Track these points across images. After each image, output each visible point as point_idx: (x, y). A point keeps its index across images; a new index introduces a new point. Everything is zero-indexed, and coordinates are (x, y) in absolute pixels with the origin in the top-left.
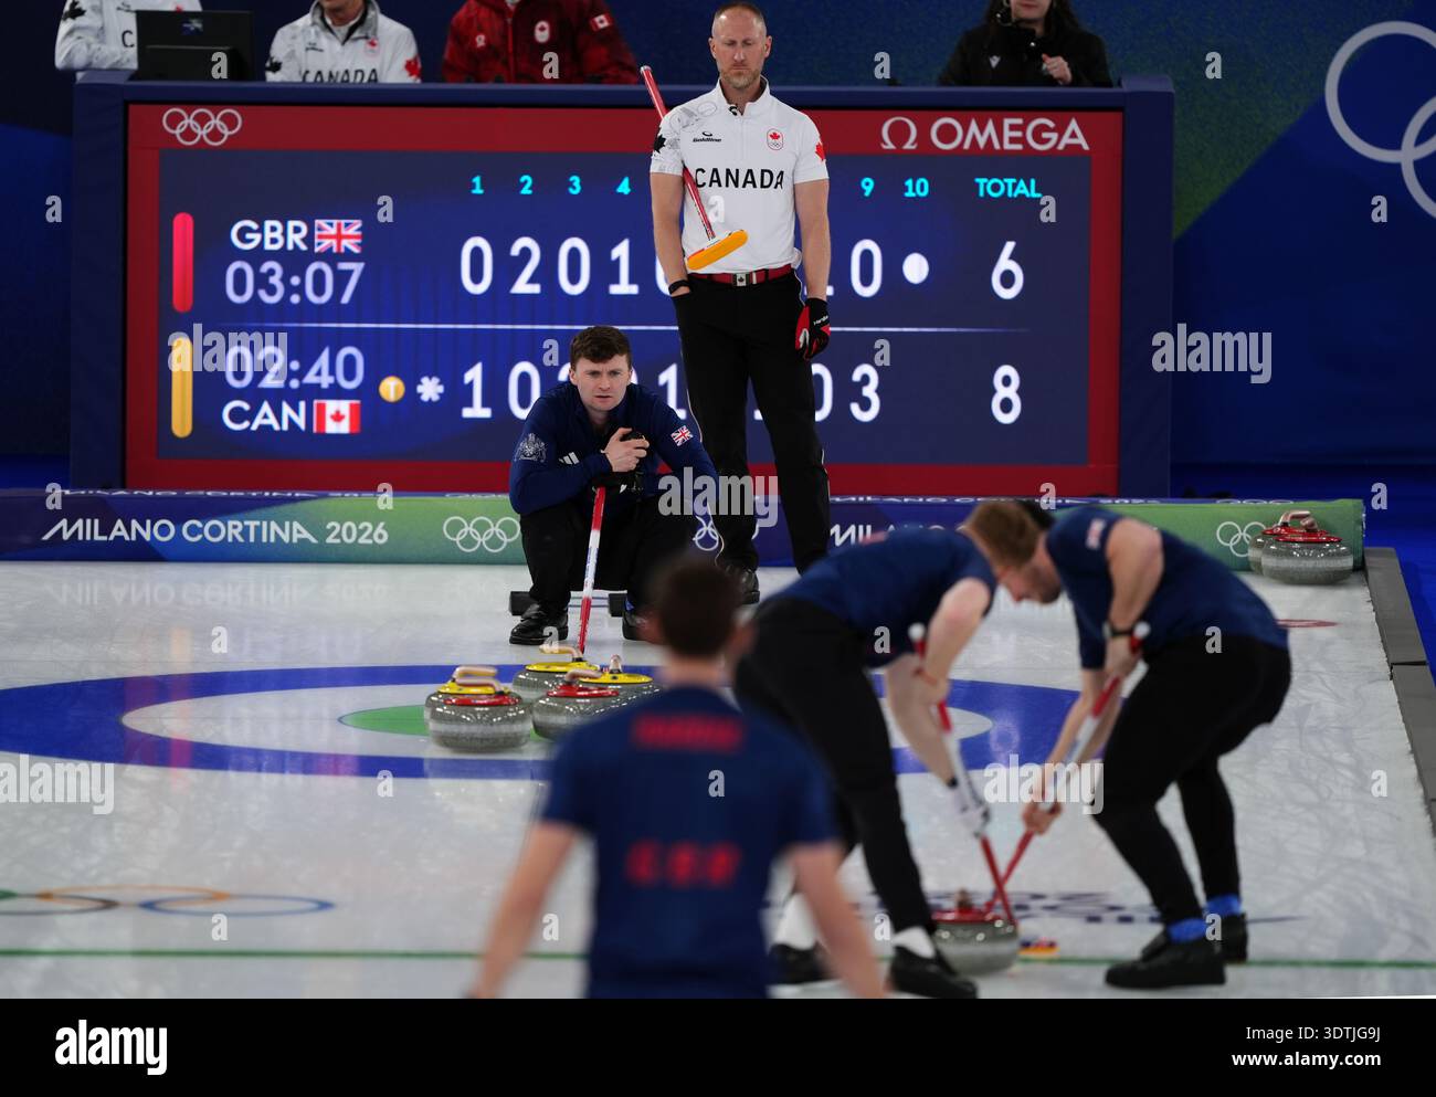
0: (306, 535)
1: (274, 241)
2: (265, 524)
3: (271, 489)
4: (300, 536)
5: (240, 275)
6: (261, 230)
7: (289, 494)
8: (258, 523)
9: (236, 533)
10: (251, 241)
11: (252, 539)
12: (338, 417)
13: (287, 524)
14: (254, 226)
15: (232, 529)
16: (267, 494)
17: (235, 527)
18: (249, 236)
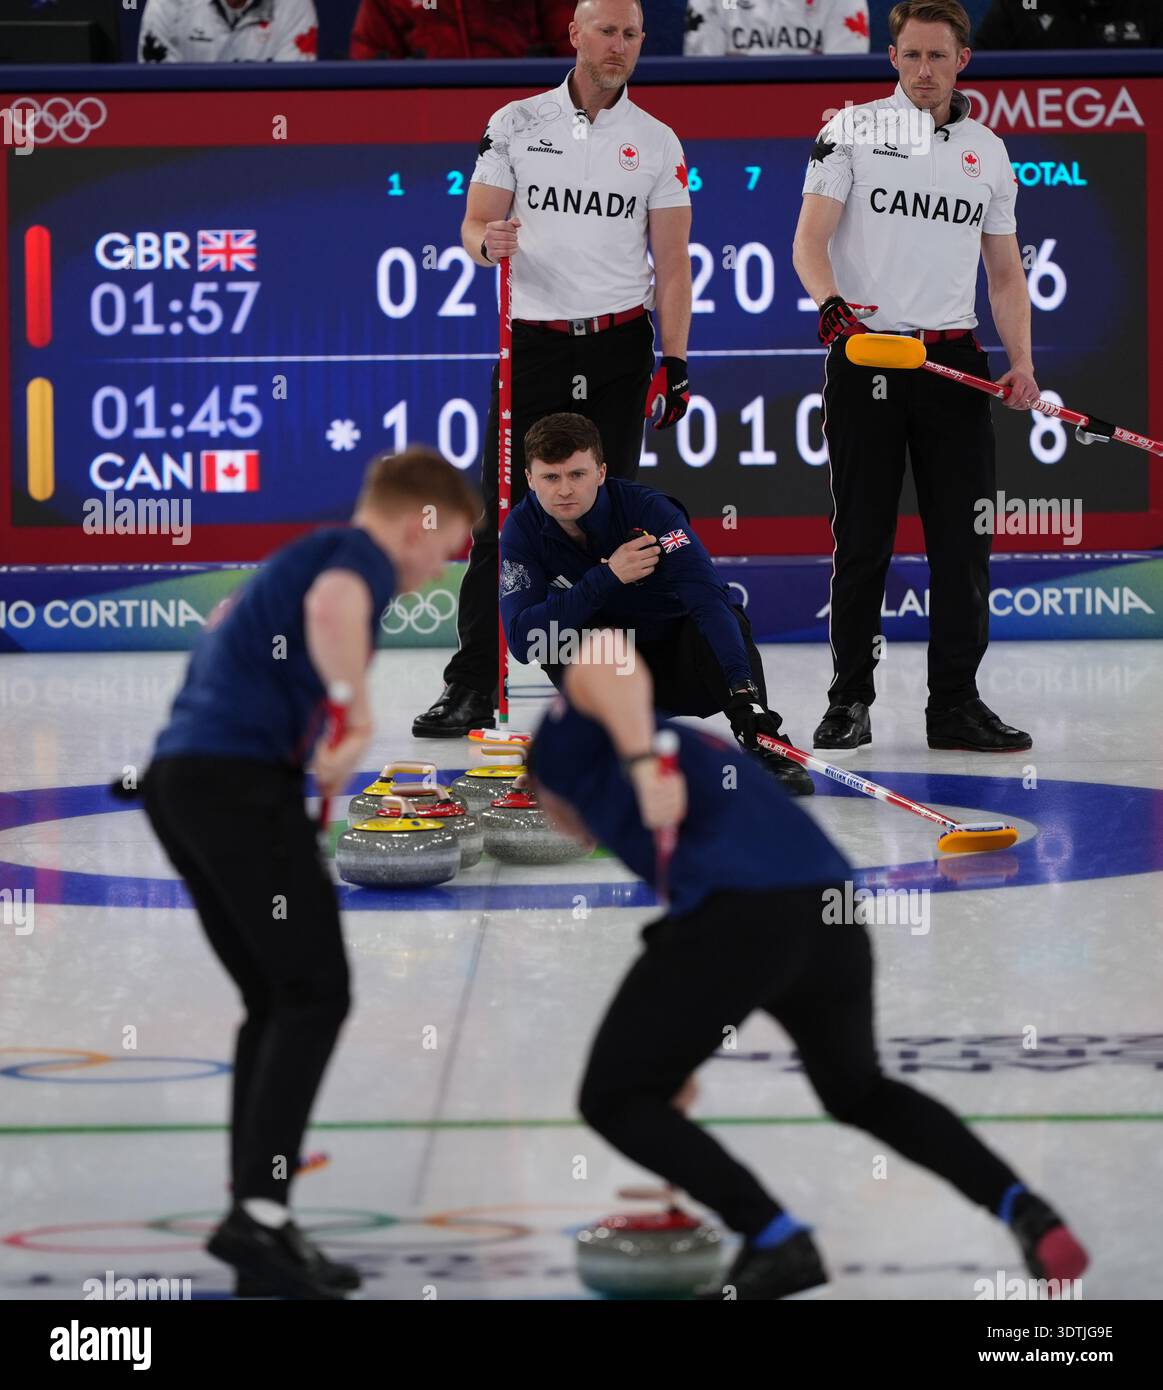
0: (195, 616)
1: (149, 258)
2: (145, 604)
3: (152, 561)
4: (189, 618)
5: (108, 301)
6: (133, 243)
7: (174, 567)
8: (136, 603)
9: (111, 615)
10: (120, 258)
11: (129, 623)
12: (231, 472)
13: (172, 604)
14: (122, 238)
15: (104, 612)
16: (146, 567)
17: (108, 608)
18: (117, 252)
